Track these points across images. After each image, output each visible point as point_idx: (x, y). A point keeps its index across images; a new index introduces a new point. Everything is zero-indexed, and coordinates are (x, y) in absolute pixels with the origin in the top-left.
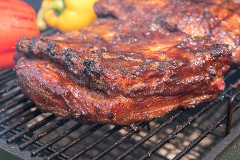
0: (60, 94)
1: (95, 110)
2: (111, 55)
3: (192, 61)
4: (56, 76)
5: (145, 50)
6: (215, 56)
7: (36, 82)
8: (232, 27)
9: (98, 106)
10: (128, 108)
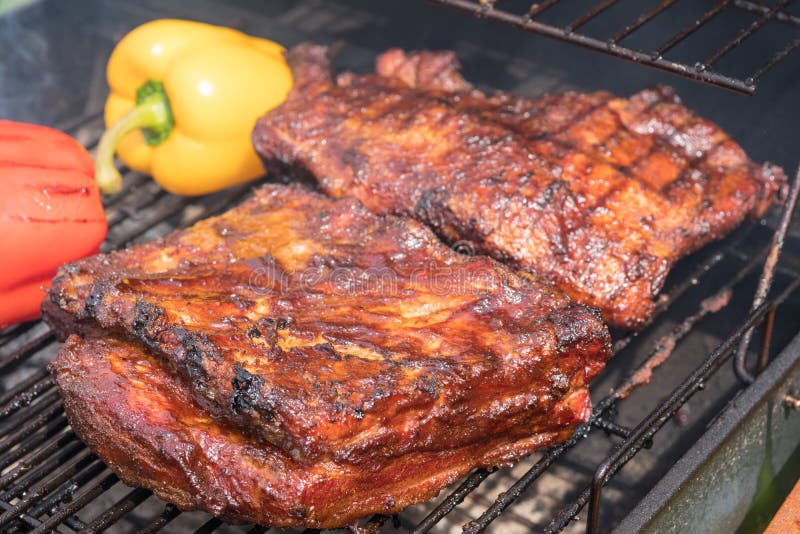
0: (174, 455)
1: (261, 499)
2: (302, 336)
3: (508, 358)
4: (163, 399)
5: (390, 314)
6: (567, 344)
7: (110, 419)
8: (621, 227)
9: (268, 489)
10: (343, 489)
